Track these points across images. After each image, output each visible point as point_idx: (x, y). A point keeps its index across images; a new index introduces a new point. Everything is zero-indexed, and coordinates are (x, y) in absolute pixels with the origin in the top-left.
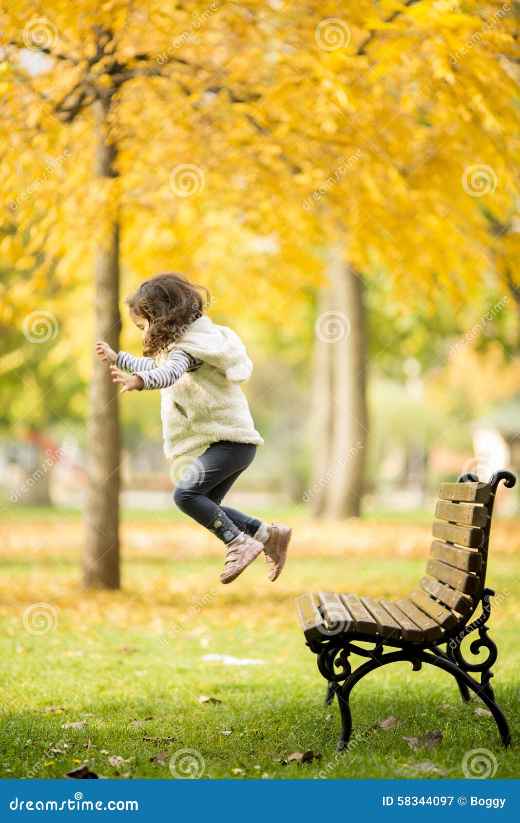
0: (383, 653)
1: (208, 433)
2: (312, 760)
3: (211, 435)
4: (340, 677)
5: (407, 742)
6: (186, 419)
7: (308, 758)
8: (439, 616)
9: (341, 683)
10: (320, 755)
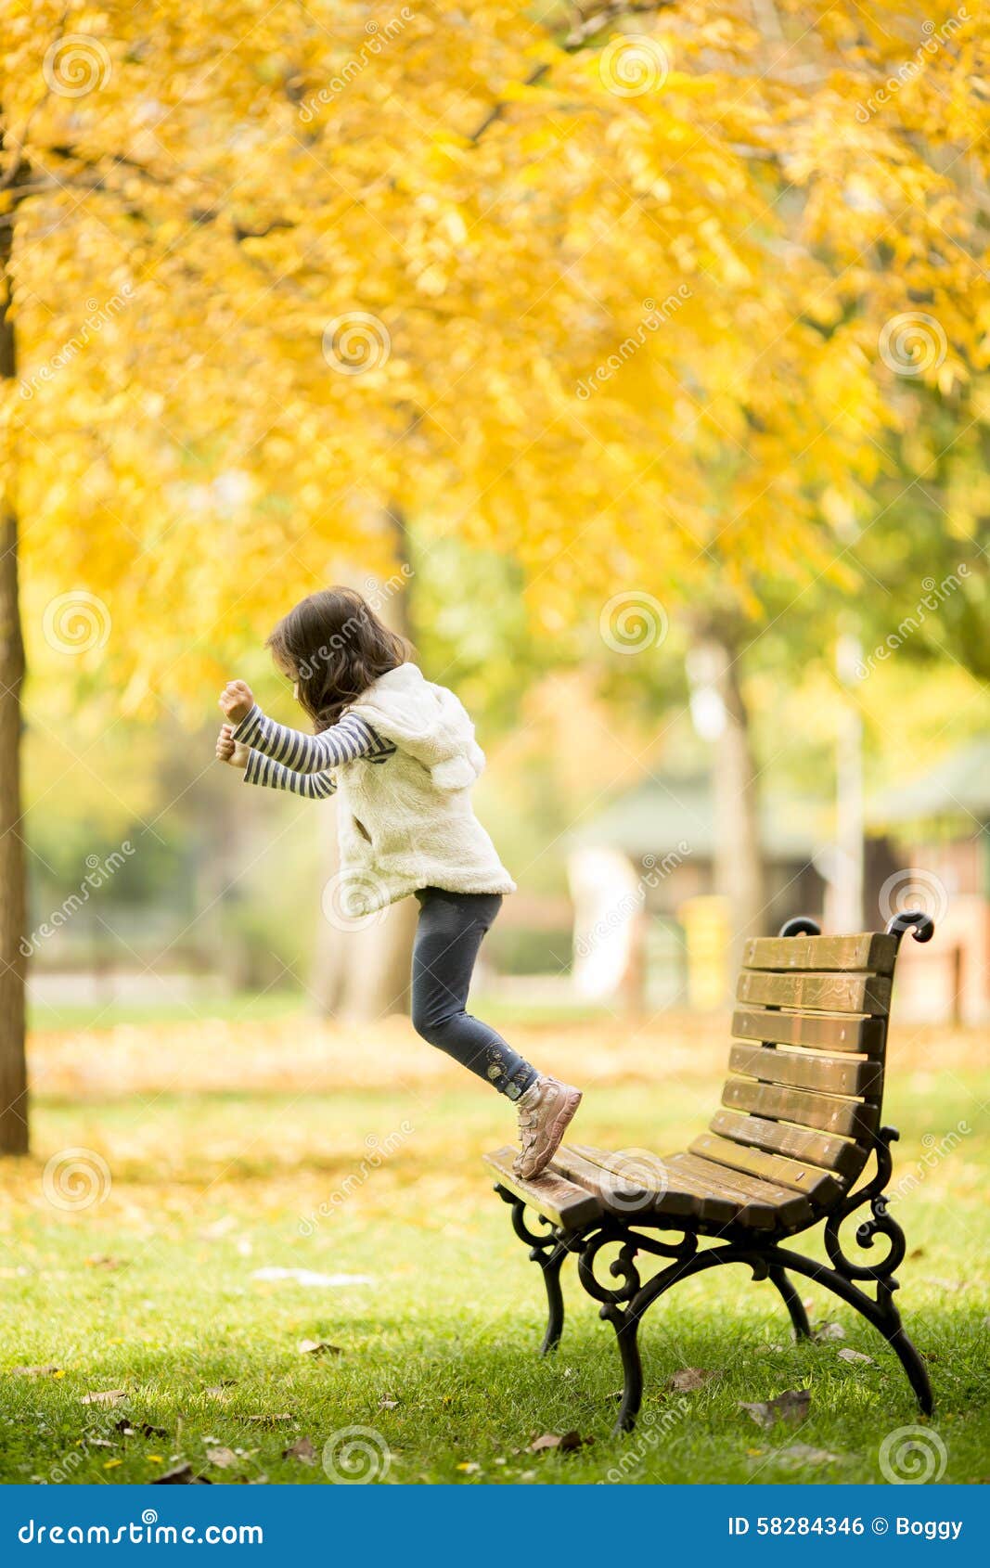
0: (699, 1250)
1: (407, 873)
2: (579, 1448)
3: (411, 877)
4: (622, 1295)
5: (745, 1412)
6: (369, 846)
7: (571, 1444)
8: (797, 1180)
9: (622, 1306)
10: (591, 1438)
